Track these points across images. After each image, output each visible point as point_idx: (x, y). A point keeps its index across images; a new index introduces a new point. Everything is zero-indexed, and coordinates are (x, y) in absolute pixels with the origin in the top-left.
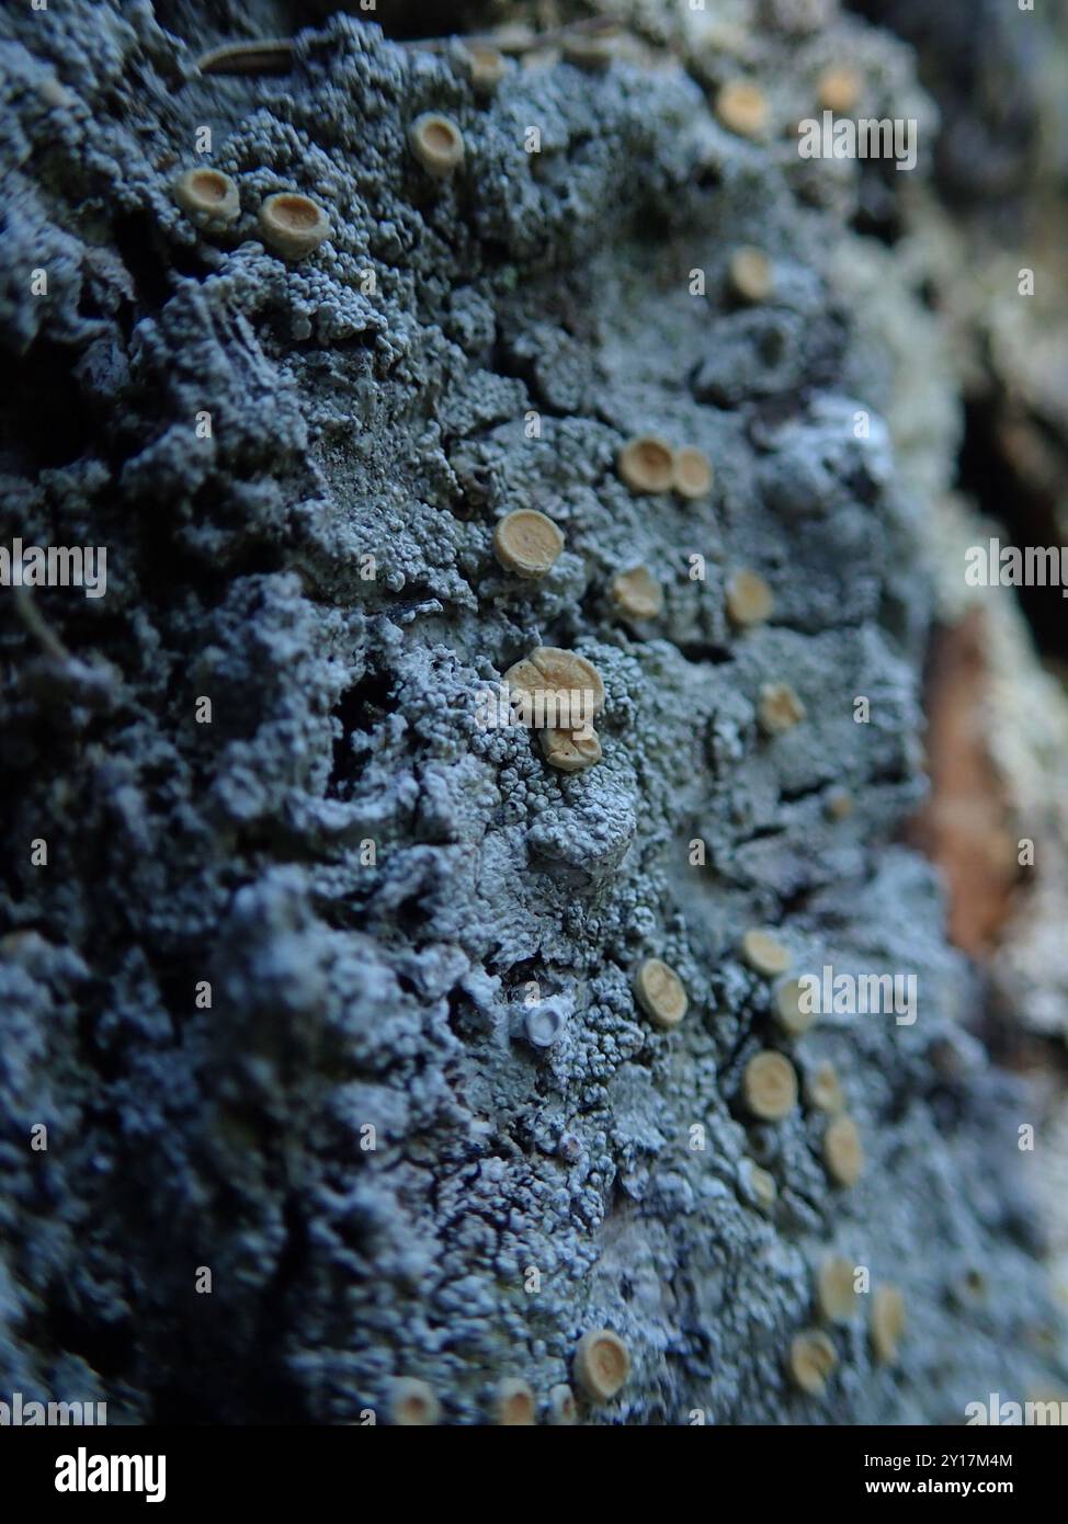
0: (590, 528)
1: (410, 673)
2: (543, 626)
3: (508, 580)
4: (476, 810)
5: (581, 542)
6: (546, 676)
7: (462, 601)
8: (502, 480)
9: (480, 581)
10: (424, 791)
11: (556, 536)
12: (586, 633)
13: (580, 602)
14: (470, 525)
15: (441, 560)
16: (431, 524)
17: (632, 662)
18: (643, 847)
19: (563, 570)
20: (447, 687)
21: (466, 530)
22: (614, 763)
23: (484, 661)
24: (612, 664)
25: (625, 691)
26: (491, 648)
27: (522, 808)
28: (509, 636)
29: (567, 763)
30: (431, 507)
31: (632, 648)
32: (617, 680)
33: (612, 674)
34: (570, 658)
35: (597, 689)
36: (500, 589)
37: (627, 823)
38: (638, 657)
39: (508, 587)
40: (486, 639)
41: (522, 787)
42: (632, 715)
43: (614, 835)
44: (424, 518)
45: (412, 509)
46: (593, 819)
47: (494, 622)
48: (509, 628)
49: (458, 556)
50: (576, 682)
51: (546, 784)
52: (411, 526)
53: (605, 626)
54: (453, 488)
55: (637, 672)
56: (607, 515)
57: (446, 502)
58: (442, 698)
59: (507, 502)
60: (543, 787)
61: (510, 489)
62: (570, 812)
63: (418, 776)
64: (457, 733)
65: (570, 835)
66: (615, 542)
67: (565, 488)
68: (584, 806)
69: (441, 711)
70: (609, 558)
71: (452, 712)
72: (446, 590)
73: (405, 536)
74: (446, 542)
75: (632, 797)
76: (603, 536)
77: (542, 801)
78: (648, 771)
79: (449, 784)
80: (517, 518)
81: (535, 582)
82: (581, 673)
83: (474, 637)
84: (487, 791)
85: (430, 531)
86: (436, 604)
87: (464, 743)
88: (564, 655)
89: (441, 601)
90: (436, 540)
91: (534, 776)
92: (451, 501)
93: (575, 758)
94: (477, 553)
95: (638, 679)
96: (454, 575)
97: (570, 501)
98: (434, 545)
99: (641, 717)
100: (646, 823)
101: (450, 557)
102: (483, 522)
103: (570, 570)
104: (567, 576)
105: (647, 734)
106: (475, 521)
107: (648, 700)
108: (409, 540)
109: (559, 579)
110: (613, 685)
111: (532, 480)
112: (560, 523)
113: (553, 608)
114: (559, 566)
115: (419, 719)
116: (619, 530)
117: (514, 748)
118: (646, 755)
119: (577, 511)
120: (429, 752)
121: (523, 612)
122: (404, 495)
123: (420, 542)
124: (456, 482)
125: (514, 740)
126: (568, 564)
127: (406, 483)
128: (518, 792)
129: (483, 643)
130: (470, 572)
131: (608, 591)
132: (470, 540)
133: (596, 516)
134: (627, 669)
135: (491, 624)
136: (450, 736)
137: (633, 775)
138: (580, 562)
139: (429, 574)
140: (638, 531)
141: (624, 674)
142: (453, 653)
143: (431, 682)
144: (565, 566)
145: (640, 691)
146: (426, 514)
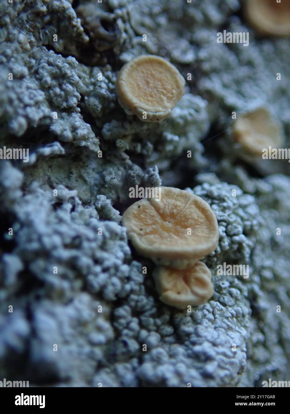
0: (215, 71)
1: (28, 214)
2: (165, 164)
3: (131, 123)
4: (87, 349)
5: (206, 84)
6: (163, 216)
7: (83, 143)
8: (128, 26)
9: (104, 123)
10: (34, 333)
11: (176, 82)
12: (207, 170)
13: (203, 141)
14: (96, 70)
15: (65, 104)
16: (55, 70)
17: (250, 199)
18: (257, 377)
19: (185, 112)
20: (64, 228)
21: (91, 75)
22: (227, 299)
23: (104, 200)
24: (229, 203)
25: (240, 229)
26: (113, 187)
27: (133, 345)
28: (130, 175)
29: (179, 302)
30: (57, 52)
31: (251, 185)
32: (233, 218)
33: (228, 212)
34: (186, 197)
35: (211, 228)
36: (123, 132)
37: (236, 360)
38: (257, 194)
39: (130, 130)
40: (108, 178)
41: (134, 324)
42: (247, 252)
43: (222, 373)
44: (50, 64)
45: (38, 56)
46: (203, 357)
47: (117, 162)
48: (131, 168)
49: (83, 99)
50: (191, 222)
51: (159, 322)
52: (37, 72)
53: (226, 164)
54: (79, 35)
55: (253, 210)
56: (231, 58)
57: (73, 48)
58: (57, 240)
59: (133, 47)
60: (155, 324)
61: (138, 35)
62: (180, 350)
63: (30, 317)
64: (71, 274)
65: (178, 374)
66: (238, 82)
67: (192, 32)
68: (194, 344)
69: (56, 253)
70: (231, 99)
71: (65, 254)
72: (68, 134)
73: (30, 83)
74: (69, 87)
75: (244, 332)
76: (227, 78)
77: (154, 338)
78: (263, 303)
79: (60, 325)
80: (139, 64)
81: (158, 125)
82: (195, 213)
83: (97, 176)
84: (99, 329)
85: (54, 77)
86: (57, 147)
87: (78, 284)
88: (181, 196)
89: (63, 144)
90: (60, 86)
91: (147, 314)
92: (77, 48)
93: (186, 297)
94: (102, 98)
95: (254, 217)
96: (77, 119)
97: (196, 45)
98: (58, 90)
99: (258, 251)
100: (260, 353)
101: (74, 101)
102: (109, 67)
103: (192, 111)
104: (189, 118)
105: (263, 268)
106: (101, 66)
107: (264, 235)
108: (32, 85)
109: (181, 121)
110: (228, 223)
111: (158, 25)
112: (183, 67)
113: (176, 148)
114: (181, 108)
115: (33, 260)
116: (242, 72)
117: (128, 287)
118: (262, 288)
119: (203, 54)
120: (42, 292)
121: (145, 152)
122: (31, 43)
123: (45, 87)
124: (82, 29)
125: (128, 279)
126: (191, 105)
127: (33, 30)
128: (131, 329)
129: (105, 182)
130: (94, 115)
131: (229, 131)
132: (94, 84)
133: (222, 59)
134: (244, 207)
135: (115, 165)
136: (64, 277)
137: (247, 310)
138: (201, 103)
139: (51, 118)
140: (262, 72)
141: (241, 212)
142: (74, 193)
143: (48, 223)
144: (188, 107)
145: (256, 228)
146: (51, 60)
